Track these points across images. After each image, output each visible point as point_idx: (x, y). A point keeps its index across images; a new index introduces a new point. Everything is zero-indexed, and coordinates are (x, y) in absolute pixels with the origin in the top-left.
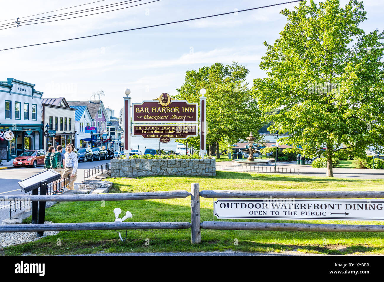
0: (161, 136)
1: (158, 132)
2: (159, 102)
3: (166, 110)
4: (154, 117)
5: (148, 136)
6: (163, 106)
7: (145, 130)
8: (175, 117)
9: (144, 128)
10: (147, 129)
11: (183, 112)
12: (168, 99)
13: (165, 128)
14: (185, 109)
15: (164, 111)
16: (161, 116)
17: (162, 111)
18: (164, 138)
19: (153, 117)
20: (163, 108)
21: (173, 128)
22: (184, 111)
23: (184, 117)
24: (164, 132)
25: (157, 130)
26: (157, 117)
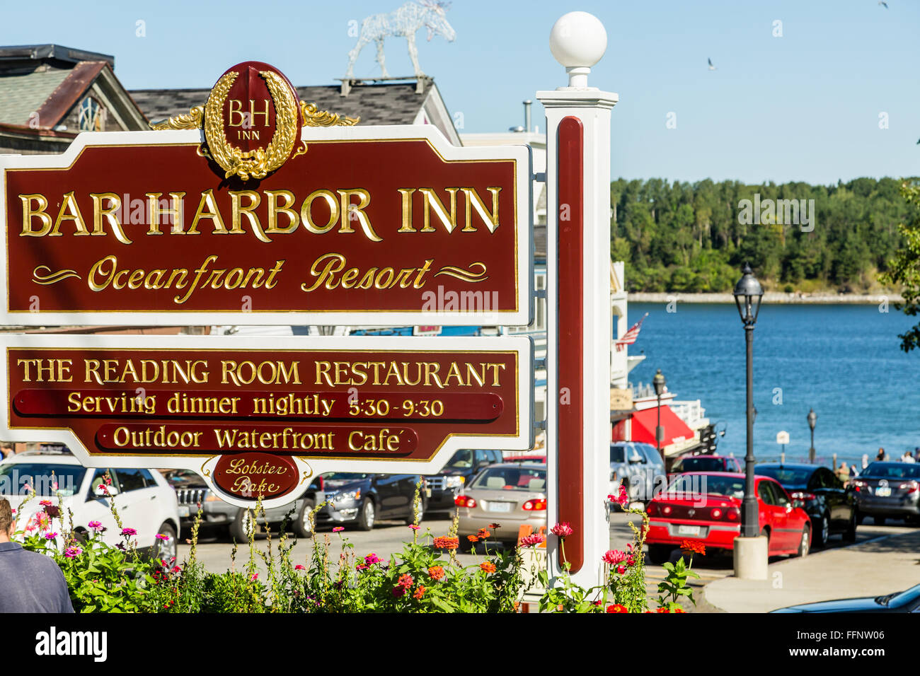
0: (224, 439)
1: (203, 405)
2: (205, 145)
3: (262, 212)
4: (165, 278)
5: (122, 437)
6: (236, 177)
7: (93, 390)
8: (338, 276)
9: (91, 373)
10: (112, 375)
11: (406, 227)
12: (273, 111)
13: (257, 373)
14: (418, 201)
15: (245, 222)
16: (226, 264)
17: (227, 221)
18: (249, 455)
19: (160, 273)
20: (235, 198)
21: (321, 374)
22: (417, 220)
23: (413, 277)
24: (245, 405)
25: (193, 391)
26: (191, 277)
